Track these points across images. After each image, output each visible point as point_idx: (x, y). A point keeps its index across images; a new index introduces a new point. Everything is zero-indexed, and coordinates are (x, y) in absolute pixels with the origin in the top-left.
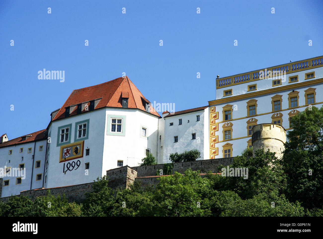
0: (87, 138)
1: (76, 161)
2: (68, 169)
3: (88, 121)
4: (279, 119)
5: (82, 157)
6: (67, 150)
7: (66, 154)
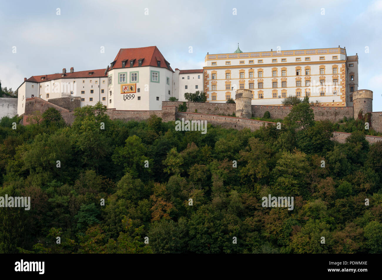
0: (138, 82)
1: (132, 94)
2: (127, 98)
3: (138, 72)
4: (243, 83)
5: (136, 92)
6: (125, 87)
7: (124, 89)
